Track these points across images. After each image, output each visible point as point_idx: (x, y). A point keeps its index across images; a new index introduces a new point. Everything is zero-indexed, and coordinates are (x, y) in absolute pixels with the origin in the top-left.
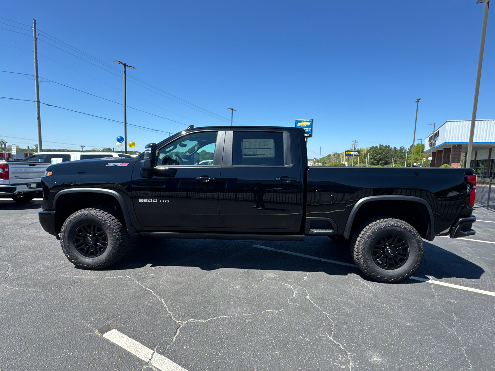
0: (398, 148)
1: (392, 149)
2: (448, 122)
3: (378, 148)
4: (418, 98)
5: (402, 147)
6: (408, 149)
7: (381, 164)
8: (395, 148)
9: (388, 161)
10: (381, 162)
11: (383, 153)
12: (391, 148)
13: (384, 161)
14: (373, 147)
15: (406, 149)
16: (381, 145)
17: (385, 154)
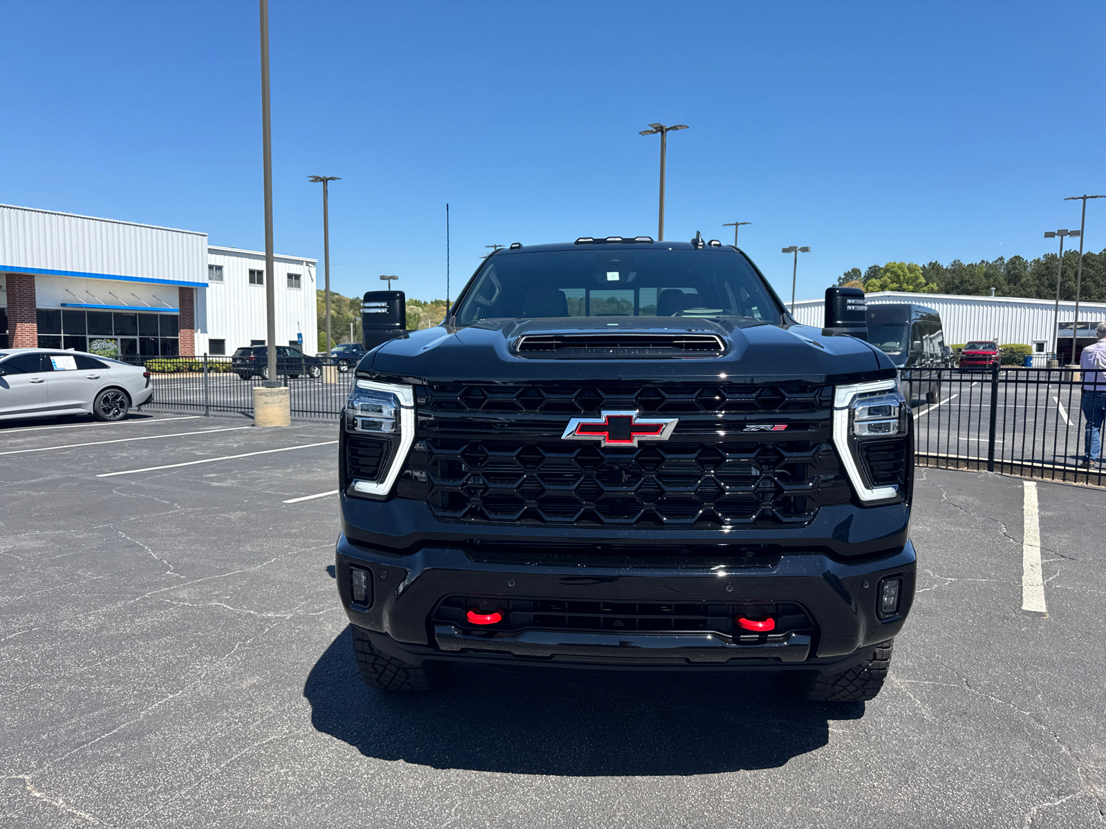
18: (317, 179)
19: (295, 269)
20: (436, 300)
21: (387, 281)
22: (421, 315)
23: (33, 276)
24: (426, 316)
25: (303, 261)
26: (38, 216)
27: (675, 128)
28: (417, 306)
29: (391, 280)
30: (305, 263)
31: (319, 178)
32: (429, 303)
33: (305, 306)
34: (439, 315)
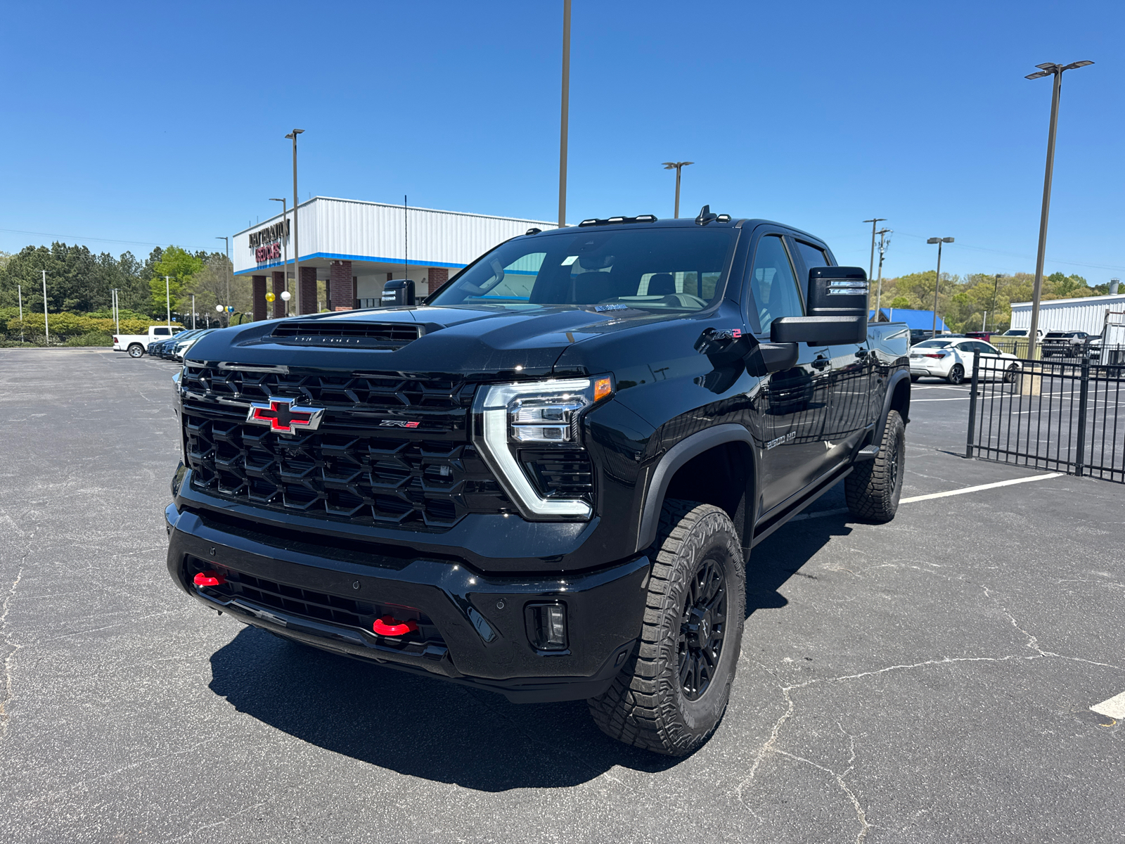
0: (117, 258)
1: (98, 259)
2: (320, 199)
3: (51, 252)
5: (128, 256)
6: (144, 261)
7: (70, 309)
8: (106, 257)
9: (91, 298)
10: (67, 301)
11: (69, 272)
12: (94, 256)
13: (76, 297)
14: (31, 249)
15: (139, 261)
16: (57, 243)
17: (77, 275)
18: (670, 166)
23: (447, 270)
26: (452, 217)
27: (1074, 66)
31: (676, 164)
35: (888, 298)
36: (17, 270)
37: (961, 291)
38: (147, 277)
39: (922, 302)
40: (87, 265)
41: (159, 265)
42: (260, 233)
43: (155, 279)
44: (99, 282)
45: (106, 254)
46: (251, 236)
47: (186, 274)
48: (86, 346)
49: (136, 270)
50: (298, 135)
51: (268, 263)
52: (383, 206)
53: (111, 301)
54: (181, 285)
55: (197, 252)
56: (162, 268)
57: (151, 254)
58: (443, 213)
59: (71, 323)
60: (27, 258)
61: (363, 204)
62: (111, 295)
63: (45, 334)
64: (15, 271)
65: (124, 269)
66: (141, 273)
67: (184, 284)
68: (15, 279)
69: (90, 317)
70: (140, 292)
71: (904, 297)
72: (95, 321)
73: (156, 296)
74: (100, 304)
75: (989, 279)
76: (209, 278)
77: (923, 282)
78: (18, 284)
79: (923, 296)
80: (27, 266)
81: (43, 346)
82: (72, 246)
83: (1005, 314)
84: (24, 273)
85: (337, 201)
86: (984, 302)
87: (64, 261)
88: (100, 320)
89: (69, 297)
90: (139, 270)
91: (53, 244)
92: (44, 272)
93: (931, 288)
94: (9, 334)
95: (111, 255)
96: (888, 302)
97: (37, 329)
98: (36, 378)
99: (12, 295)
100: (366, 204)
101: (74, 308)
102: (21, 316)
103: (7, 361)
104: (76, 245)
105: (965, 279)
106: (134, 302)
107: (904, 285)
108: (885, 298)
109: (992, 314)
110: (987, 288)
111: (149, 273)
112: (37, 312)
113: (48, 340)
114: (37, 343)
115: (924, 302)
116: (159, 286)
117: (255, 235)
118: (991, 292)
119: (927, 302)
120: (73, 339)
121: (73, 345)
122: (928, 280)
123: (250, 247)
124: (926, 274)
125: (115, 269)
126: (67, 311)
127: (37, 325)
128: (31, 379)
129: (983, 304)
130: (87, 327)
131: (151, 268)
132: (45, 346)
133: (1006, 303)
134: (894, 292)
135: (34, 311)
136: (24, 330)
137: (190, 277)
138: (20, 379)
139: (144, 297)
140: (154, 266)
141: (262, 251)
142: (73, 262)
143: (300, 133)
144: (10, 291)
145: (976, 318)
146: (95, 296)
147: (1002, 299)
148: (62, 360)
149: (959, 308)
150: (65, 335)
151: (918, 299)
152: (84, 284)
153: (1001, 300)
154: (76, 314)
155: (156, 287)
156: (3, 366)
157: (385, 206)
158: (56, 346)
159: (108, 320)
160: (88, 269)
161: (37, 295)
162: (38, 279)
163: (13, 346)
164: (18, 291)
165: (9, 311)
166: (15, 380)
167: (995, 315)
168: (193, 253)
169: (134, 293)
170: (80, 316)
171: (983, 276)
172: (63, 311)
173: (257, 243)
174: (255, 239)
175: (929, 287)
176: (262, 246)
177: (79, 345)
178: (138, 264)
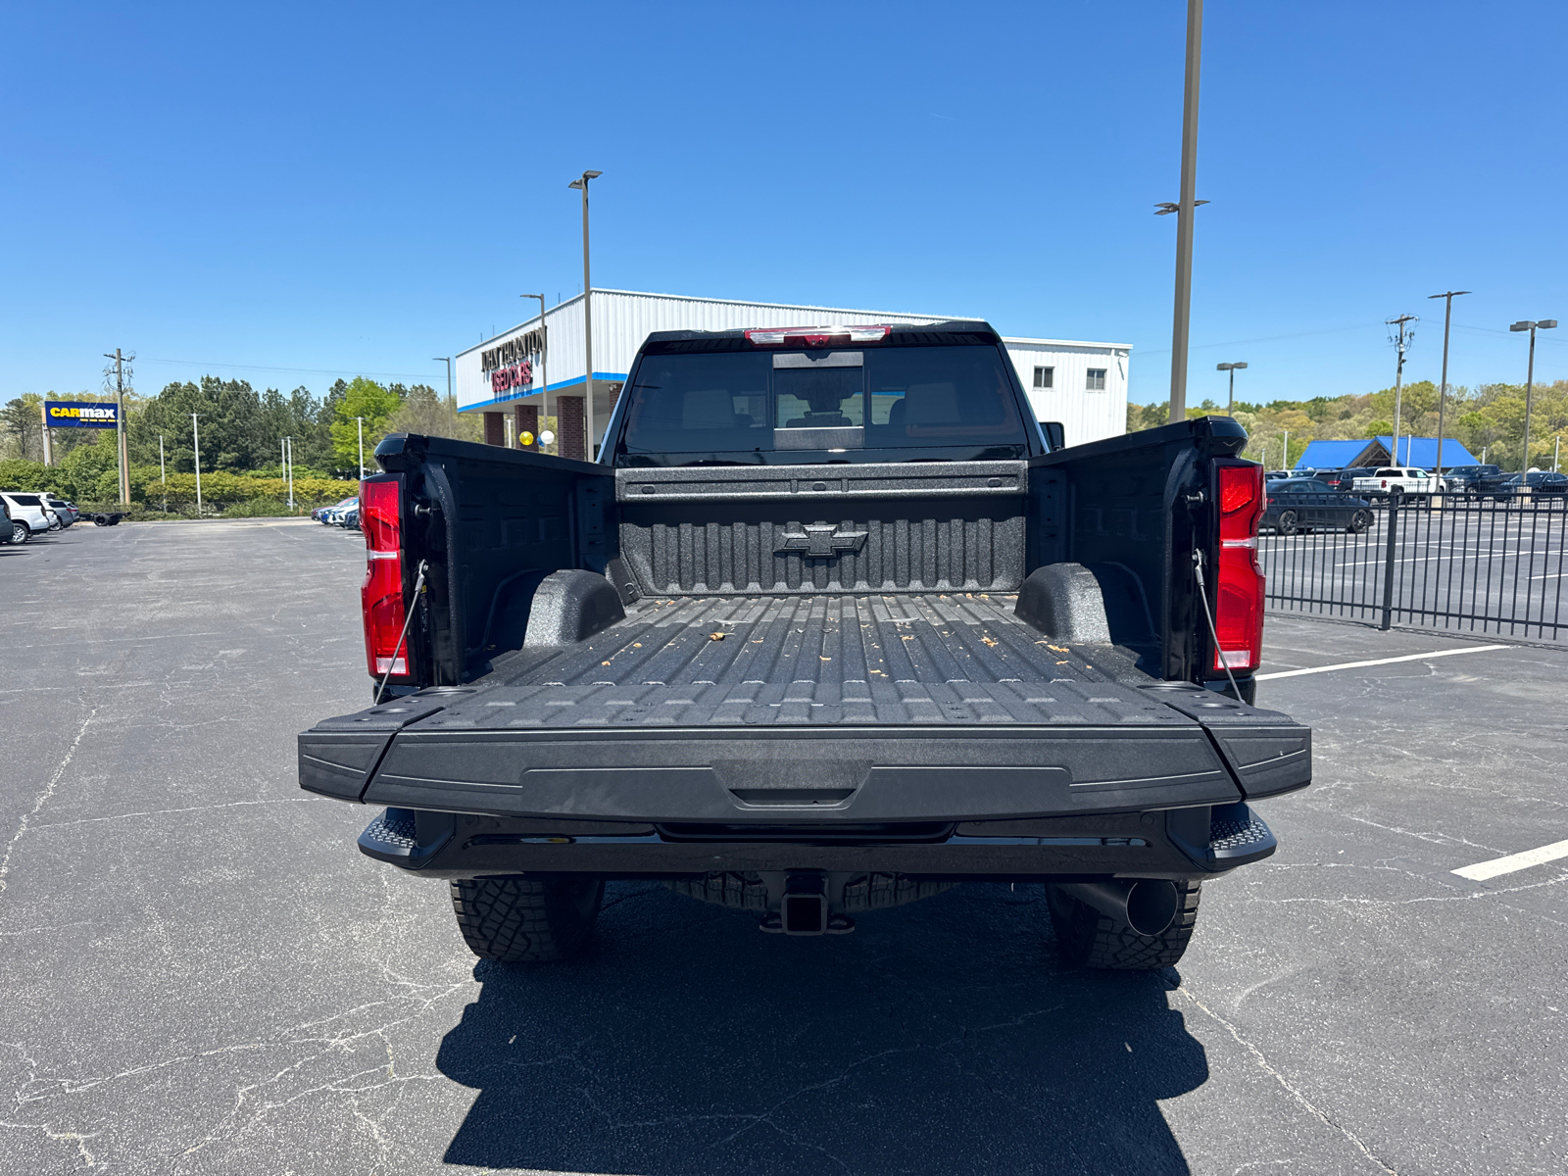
0: (288, 396)
1: (261, 399)
3: (201, 390)
4: (593, 168)
5: (302, 393)
6: (322, 399)
7: (226, 466)
8: (273, 396)
9: (254, 451)
10: (223, 456)
11: (224, 416)
12: (256, 394)
13: (234, 450)
14: (176, 386)
15: (315, 399)
16: (209, 380)
17: (234, 421)
19: (1097, 362)
20: (1275, 402)
21: (1229, 371)
22: (1252, 425)
24: (1260, 426)
25: (1111, 349)
28: (1247, 412)
29: (1235, 370)
30: (1113, 351)
31: (1173, 205)
32: (1264, 407)
33: (1110, 416)
34: (1281, 424)
35: (1360, 423)
36: (157, 416)
37: (1469, 409)
38: (327, 421)
39: (1412, 427)
40: (248, 406)
41: (342, 404)
42: (499, 349)
43: (337, 423)
44: (264, 429)
45: (274, 390)
46: (484, 354)
47: (379, 415)
48: (250, 516)
49: (312, 411)
50: (590, 180)
51: (512, 393)
52: (686, 300)
53: (281, 454)
54: (372, 431)
55: (392, 385)
56: (347, 408)
57: (331, 389)
58: (772, 307)
59: (226, 486)
60: (170, 399)
61: (658, 298)
62: (281, 446)
63: (197, 502)
64: (155, 417)
65: (296, 411)
66: (318, 415)
67: (377, 429)
68: (155, 429)
69: (253, 476)
70: (318, 441)
71: (1384, 421)
72: (259, 482)
73: (338, 446)
74: (265, 459)
75: (1514, 391)
76: (410, 420)
77: (1412, 398)
78: (159, 435)
79: (1414, 418)
80: (170, 410)
81: (194, 518)
82: (229, 381)
83: (1542, 441)
84: (167, 419)
85: (621, 294)
86: (1507, 425)
87: (217, 401)
88: (264, 482)
89: (224, 451)
90: (315, 412)
91: (202, 379)
92: (195, 415)
93: (1425, 406)
94: (148, 502)
95: (280, 393)
96: (1361, 428)
97: (183, 494)
98: (203, 571)
99: (152, 450)
100: (662, 298)
101: (231, 464)
102: (163, 478)
103: (150, 542)
104: (234, 381)
105: (1476, 392)
106: (310, 455)
107: (1383, 403)
108: (1356, 424)
109: (1522, 442)
110: (1512, 404)
111: (329, 416)
112: (184, 471)
113: (201, 510)
114: (185, 515)
115: (1416, 426)
116: (342, 432)
117: (491, 352)
118: (1517, 411)
119: (1420, 427)
120: (234, 508)
121: (234, 515)
122: (1418, 395)
123: (483, 371)
124: (1417, 386)
125: (285, 411)
126: (221, 469)
127: (183, 489)
128: (194, 572)
129: (1507, 429)
130: (248, 491)
131: (332, 409)
132: (197, 518)
133: (1543, 425)
134: (1367, 414)
135: (181, 471)
136: (167, 497)
137: (383, 419)
138: (178, 572)
139: (322, 448)
140: (336, 406)
141: (502, 375)
142: (230, 402)
143: (594, 177)
144: (148, 444)
145: (1497, 449)
146: (259, 448)
147: (1537, 420)
148: (230, 539)
149: (1471, 435)
150: (222, 502)
151: (1406, 423)
152: (242, 432)
153: (1536, 422)
154: (234, 473)
155: (339, 433)
156: (147, 551)
157: (689, 300)
158: (211, 517)
159: (277, 480)
160: (250, 412)
161: (183, 449)
162: (185, 427)
163: (154, 519)
164: (159, 444)
165: (147, 471)
166: (169, 574)
167: (1529, 444)
168: (388, 387)
169: (310, 443)
170: (239, 475)
171: (1505, 386)
172: (217, 469)
173: (494, 363)
174: (491, 359)
175: (1421, 405)
176: (502, 367)
177: (242, 516)
178: (315, 403)
